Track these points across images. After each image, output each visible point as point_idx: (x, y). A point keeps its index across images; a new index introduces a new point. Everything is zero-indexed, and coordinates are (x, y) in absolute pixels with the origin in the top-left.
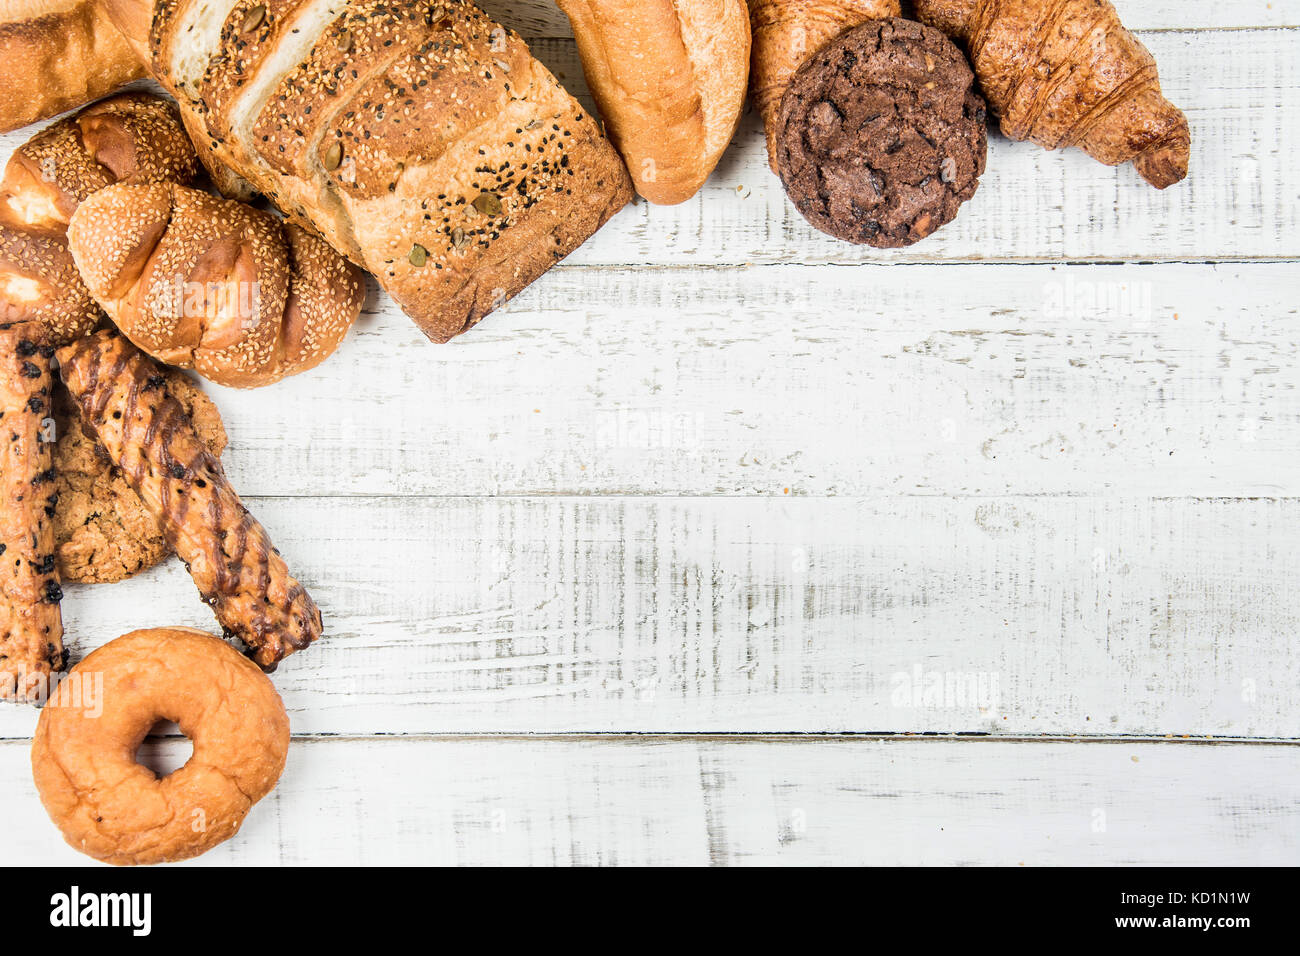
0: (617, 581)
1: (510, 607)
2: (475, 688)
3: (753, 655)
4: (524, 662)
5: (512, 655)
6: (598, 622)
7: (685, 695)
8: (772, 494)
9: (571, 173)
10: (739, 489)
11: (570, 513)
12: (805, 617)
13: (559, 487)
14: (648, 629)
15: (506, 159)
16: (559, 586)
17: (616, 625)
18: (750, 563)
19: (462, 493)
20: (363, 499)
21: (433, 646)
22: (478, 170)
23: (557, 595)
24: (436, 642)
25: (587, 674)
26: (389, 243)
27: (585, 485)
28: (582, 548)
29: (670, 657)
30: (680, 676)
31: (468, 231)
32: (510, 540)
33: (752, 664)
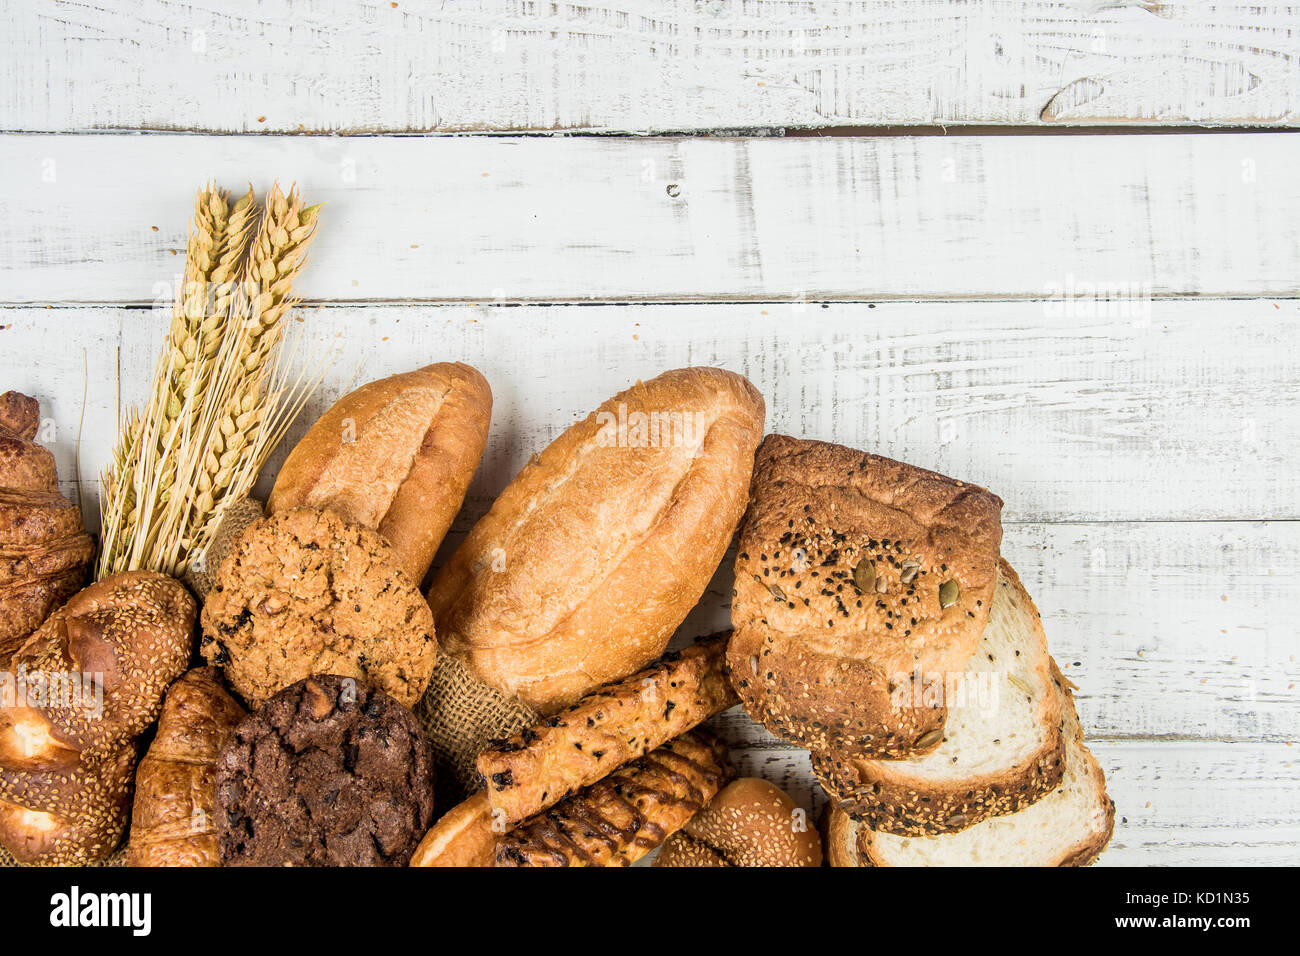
1: (939, 419)
2: (971, 343)
4: (926, 368)
5: (936, 374)
6: (857, 406)
7: (775, 338)
14: (808, 401)
17: (840, 404)
20: (1077, 520)
21: (1010, 383)
23: (896, 430)
24: (1007, 386)
25: (867, 357)
29: (788, 374)
30: (780, 355)
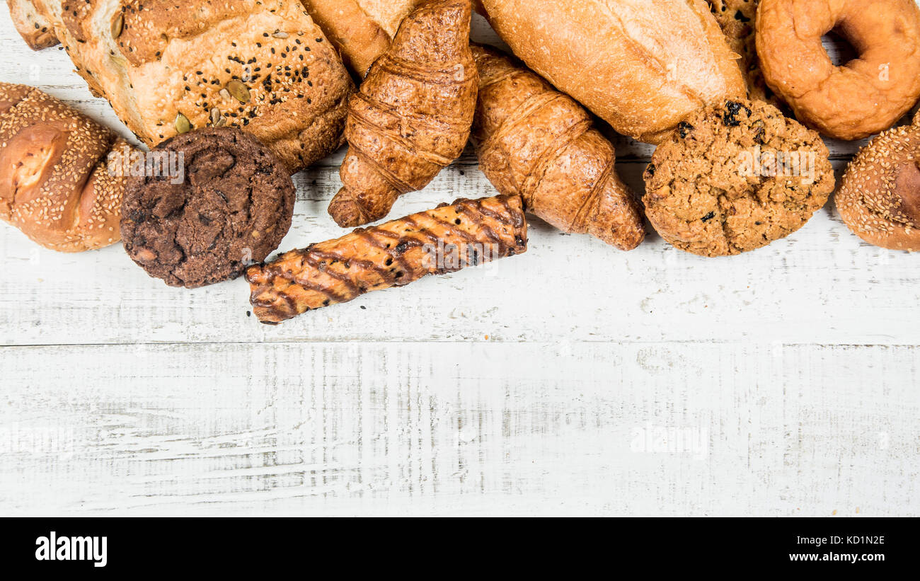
0: (356, 407)
1: (274, 427)
2: (248, 490)
3: (463, 464)
4: (285, 469)
5: (276, 464)
6: (342, 439)
7: (411, 495)
8: (475, 340)
9: (310, 84)
10: (450, 336)
11: (319, 355)
12: (503, 435)
13: (311, 335)
14: (381, 444)
15: (254, 55)
16: (311, 411)
17: (356, 441)
18: (459, 393)
19: (237, 340)
20: (162, 345)
21: (215, 458)
22: (230, 58)
24: (217, 455)
25: (334, 478)
26: (156, 104)
27: (331, 333)
28: (329, 382)
29: (399, 465)
30: (407, 481)
31: (223, 112)
32: (273, 376)
33: (463, 472)
